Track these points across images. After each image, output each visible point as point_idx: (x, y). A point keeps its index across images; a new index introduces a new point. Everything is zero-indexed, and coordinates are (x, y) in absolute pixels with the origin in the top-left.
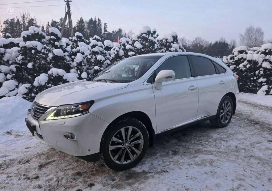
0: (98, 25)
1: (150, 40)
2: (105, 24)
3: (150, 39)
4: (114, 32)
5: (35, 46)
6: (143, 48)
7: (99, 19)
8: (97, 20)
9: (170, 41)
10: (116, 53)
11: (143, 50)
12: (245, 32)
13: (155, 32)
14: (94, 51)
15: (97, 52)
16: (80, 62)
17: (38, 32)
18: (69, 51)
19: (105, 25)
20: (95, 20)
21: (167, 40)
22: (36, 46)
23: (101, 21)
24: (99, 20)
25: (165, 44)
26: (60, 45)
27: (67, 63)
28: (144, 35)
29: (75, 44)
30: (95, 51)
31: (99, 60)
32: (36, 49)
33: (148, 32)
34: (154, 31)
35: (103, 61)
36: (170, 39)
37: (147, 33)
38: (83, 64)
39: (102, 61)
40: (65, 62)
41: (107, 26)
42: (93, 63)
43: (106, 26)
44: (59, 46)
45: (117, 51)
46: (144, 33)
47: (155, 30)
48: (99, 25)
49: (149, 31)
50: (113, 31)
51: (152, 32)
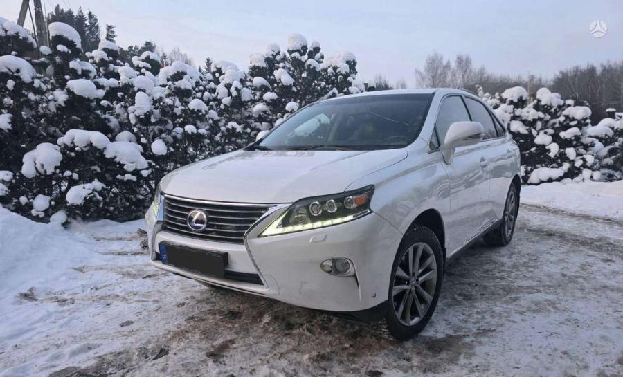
0: (90, 29)
1: (311, 67)
2: (109, 27)
3: (310, 65)
4: (133, 49)
5: (14, 71)
6: (294, 85)
7: (90, 13)
8: (86, 15)
9: (344, 72)
10: (234, 93)
11: (294, 89)
12: (426, 65)
13: (317, 50)
14: (180, 88)
15: (189, 90)
16: (145, 115)
17: (17, 33)
18: (105, 85)
19: (108, 30)
20: (80, 16)
21: (338, 70)
22: (18, 71)
23: (96, 20)
24: (91, 15)
25: (333, 78)
26: (82, 70)
27: (103, 116)
28: (296, 55)
29: (101, 69)
30: (182, 87)
31: (196, 110)
32: (19, 78)
33: (302, 48)
34: (314, 46)
35: (204, 113)
36: (344, 69)
37: (302, 51)
38: (153, 120)
39: (201, 114)
40: (98, 115)
41: (115, 33)
42: (180, 116)
43: (113, 32)
44: (80, 73)
45: (237, 89)
46: (295, 49)
47: (318, 46)
48: (93, 29)
49: (304, 46)
50: (131, 47)
51: (310, 48)
